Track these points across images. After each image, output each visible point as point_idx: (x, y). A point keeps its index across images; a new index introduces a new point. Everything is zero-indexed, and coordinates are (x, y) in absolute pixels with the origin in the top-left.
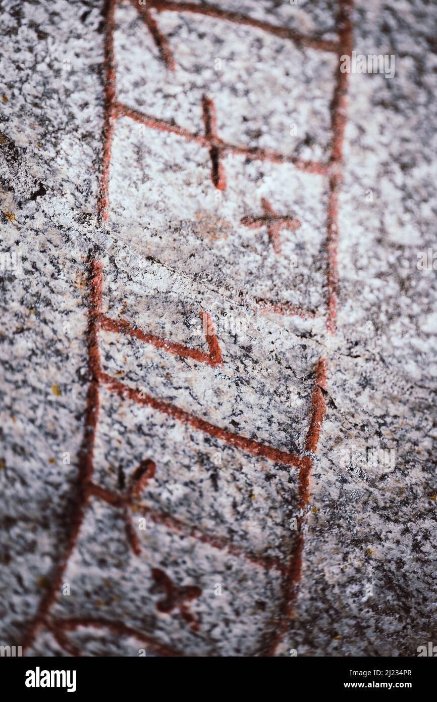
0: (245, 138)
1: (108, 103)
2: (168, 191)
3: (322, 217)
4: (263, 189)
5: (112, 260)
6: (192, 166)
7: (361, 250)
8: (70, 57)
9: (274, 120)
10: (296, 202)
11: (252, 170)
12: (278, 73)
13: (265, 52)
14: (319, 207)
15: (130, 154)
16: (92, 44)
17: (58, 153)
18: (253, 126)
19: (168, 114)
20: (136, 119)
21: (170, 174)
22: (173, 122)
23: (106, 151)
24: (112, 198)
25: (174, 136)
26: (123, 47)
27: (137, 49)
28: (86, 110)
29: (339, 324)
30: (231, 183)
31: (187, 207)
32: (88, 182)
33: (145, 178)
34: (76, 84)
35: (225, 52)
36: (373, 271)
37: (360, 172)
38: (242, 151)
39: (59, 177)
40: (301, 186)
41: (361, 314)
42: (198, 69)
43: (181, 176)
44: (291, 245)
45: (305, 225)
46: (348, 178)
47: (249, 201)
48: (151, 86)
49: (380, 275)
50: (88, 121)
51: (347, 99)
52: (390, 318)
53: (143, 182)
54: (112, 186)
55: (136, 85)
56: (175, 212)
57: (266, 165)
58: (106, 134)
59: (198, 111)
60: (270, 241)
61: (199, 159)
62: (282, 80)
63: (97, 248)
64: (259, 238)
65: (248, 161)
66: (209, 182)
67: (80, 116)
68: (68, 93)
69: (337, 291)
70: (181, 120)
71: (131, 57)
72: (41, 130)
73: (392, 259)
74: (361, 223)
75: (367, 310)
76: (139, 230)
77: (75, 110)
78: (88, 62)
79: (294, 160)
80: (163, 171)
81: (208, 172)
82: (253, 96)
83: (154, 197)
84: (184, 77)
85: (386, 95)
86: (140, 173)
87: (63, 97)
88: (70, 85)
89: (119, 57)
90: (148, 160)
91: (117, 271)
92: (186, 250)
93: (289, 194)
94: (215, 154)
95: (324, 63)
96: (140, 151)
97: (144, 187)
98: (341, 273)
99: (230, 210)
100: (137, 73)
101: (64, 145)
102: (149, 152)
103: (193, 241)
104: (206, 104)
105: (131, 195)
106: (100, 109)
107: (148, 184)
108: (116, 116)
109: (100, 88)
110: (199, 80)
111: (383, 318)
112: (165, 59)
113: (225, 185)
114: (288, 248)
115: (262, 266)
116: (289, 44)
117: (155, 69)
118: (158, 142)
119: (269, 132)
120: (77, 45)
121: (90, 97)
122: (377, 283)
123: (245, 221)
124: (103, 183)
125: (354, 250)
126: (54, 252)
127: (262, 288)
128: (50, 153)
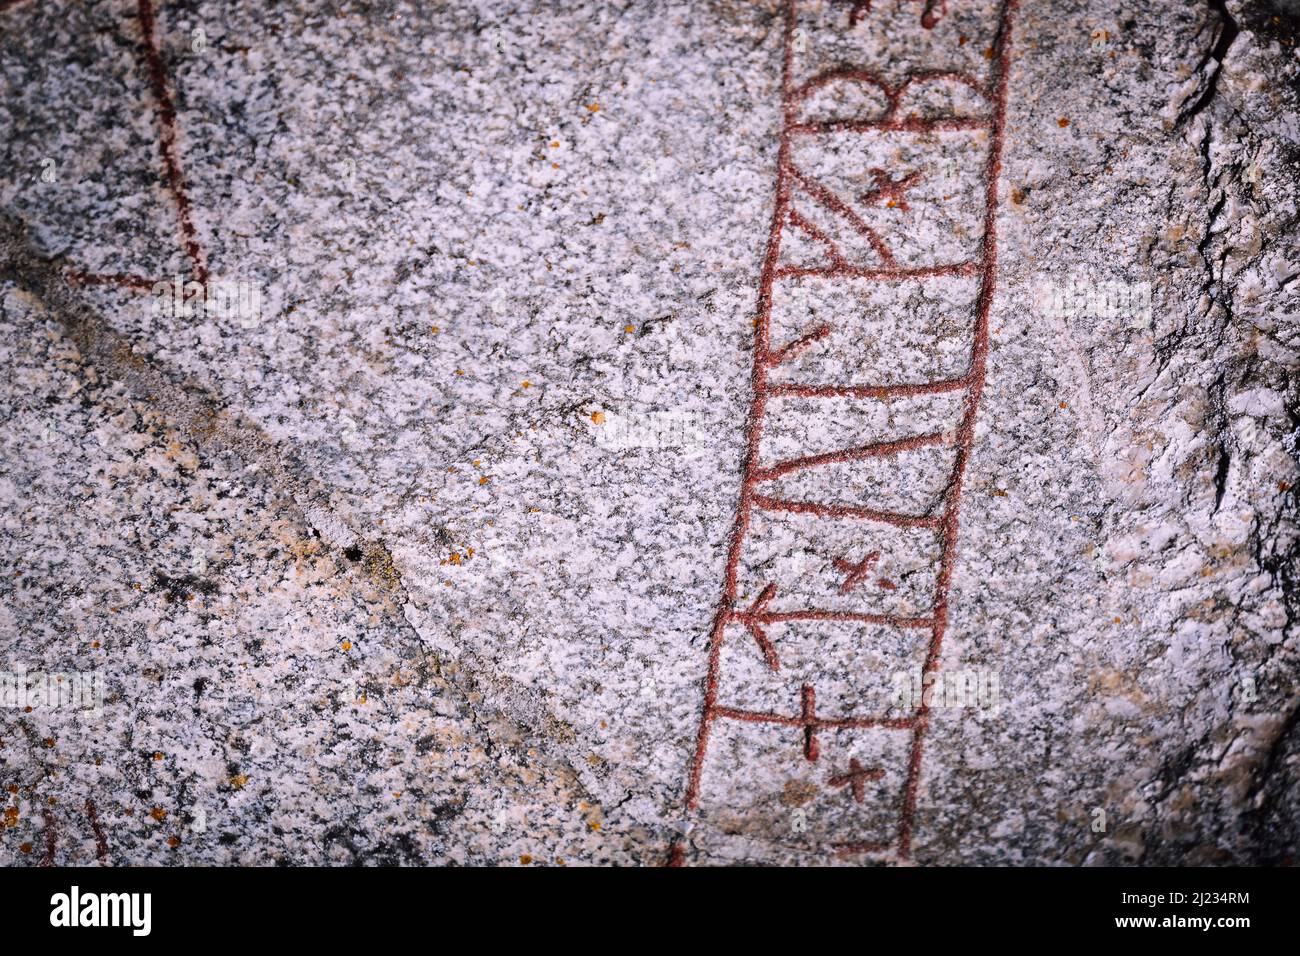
0: (840, 713)
1: (708, 709)
2: (761, 771)
3: (906, 762)
4: (853, 751)
5: (692, 843)
6: (787, 746)
7: (941, 783)
8: (676, 677)
9: (870, 693)
10: (883, 756)
11: (843, 738)
12: (877, 654)
13: (865, 639)
14: (905, 755)
15: (726, 748)
16: (699, 662)
17: (651, 761)
18: (848, 701)
19: (768, 707)
20: (734, 717)
21: (765, 758)
22: (771, 713)
23: (700, 750)
24: (703, 788)
25: (771, 724)
26: (729, 660)
27: (744, 659)
28: (686, 720)
29: (913, 848)
30: (823, 752)
31: (778, 782)
32: (680, 781)
33: (740, 765)
34: (679, 699)
35: (829, 645)
36: (949, 798)
37: (945, 719)
38: (833, 723)
39: (650, 782)
40: (890, 741)
41: (934, 836)
42: (800, 664)
43: (774, 757)
44: (875, 793)
45: (889, 774)
46: (933, 725)
47: (839, 764)
48: (754, 687)
49: (954, 800)
50: (687, 728)
51: (939, 661)
52: (961, 833)
53: (737, 768)
54: (704, 777)
55: (739, 688)
56: (766, 788)
57: (859, 730)
58: (702, 735)
59: (798, 699)
60: (854, 793)
61: (795, 738)
62: (881, 658)
63: (679, 835)
64: (844, 794)
65: (840, 731)
66: (802, 756)
67: (679, 725)
68: (669, 708)
69: (911, 822)
70: (780, 710)
71: (738, 666)
72: (637, 744)
73: (968, 784)
74: (943, 761)
75: (940, 831)
76: (727, 812)
77: (675, 721)
78: (692, 678)
79: (884, 722)
80: (758, 755)
81: (801, 747)
82: (852, 677)
83: (748, 779)
84: (785, 673)
85: (976, 651)
86: (734, 762)
87: (663, 713)
88: (672, 701)
89: (723, 667)
90: (744, 749)
91: (696, 852)
92: (771, 817)
93: (878, 750)
94: (809, 731)
95: (920, 637)
96: (735, 743)
97: (736, 774)
98: (919, 806)
99: (818, 775)
100: (741, 678)
101: (659, 753)
102: (746, 743)
103: (779, 809)
104: (806, 691)
105: (722, 782)
106: (699, 715)
107: (742, 770)
108: (714, 718)
109: (701, 698)
110: (801, 673)
111: (954, 834)
112: (771, 661)
113: (817, 755)
114: (870, 797)
115: (845, 816)
116: (887, 628)
117: (759, 672)
118: (756, 732)
119: (864, 704)
120: (682, 666)
121: (691, 707)
122: (952, 807)
123: (833, 782)
124: (695, 776)
125: (933, 786)
126: (638, 848)
127: (841, 834)
128: (644, 761)
